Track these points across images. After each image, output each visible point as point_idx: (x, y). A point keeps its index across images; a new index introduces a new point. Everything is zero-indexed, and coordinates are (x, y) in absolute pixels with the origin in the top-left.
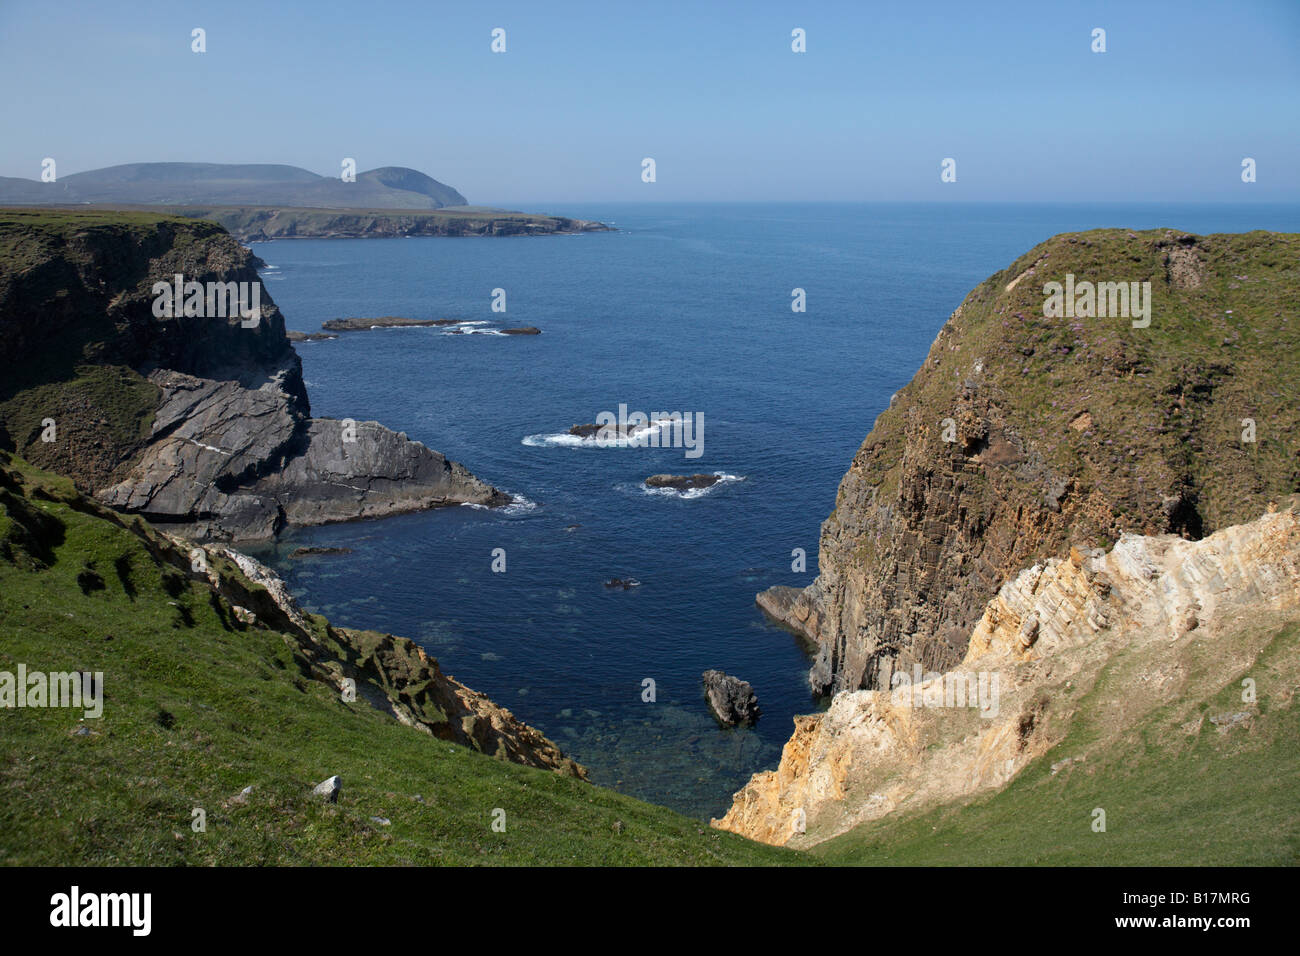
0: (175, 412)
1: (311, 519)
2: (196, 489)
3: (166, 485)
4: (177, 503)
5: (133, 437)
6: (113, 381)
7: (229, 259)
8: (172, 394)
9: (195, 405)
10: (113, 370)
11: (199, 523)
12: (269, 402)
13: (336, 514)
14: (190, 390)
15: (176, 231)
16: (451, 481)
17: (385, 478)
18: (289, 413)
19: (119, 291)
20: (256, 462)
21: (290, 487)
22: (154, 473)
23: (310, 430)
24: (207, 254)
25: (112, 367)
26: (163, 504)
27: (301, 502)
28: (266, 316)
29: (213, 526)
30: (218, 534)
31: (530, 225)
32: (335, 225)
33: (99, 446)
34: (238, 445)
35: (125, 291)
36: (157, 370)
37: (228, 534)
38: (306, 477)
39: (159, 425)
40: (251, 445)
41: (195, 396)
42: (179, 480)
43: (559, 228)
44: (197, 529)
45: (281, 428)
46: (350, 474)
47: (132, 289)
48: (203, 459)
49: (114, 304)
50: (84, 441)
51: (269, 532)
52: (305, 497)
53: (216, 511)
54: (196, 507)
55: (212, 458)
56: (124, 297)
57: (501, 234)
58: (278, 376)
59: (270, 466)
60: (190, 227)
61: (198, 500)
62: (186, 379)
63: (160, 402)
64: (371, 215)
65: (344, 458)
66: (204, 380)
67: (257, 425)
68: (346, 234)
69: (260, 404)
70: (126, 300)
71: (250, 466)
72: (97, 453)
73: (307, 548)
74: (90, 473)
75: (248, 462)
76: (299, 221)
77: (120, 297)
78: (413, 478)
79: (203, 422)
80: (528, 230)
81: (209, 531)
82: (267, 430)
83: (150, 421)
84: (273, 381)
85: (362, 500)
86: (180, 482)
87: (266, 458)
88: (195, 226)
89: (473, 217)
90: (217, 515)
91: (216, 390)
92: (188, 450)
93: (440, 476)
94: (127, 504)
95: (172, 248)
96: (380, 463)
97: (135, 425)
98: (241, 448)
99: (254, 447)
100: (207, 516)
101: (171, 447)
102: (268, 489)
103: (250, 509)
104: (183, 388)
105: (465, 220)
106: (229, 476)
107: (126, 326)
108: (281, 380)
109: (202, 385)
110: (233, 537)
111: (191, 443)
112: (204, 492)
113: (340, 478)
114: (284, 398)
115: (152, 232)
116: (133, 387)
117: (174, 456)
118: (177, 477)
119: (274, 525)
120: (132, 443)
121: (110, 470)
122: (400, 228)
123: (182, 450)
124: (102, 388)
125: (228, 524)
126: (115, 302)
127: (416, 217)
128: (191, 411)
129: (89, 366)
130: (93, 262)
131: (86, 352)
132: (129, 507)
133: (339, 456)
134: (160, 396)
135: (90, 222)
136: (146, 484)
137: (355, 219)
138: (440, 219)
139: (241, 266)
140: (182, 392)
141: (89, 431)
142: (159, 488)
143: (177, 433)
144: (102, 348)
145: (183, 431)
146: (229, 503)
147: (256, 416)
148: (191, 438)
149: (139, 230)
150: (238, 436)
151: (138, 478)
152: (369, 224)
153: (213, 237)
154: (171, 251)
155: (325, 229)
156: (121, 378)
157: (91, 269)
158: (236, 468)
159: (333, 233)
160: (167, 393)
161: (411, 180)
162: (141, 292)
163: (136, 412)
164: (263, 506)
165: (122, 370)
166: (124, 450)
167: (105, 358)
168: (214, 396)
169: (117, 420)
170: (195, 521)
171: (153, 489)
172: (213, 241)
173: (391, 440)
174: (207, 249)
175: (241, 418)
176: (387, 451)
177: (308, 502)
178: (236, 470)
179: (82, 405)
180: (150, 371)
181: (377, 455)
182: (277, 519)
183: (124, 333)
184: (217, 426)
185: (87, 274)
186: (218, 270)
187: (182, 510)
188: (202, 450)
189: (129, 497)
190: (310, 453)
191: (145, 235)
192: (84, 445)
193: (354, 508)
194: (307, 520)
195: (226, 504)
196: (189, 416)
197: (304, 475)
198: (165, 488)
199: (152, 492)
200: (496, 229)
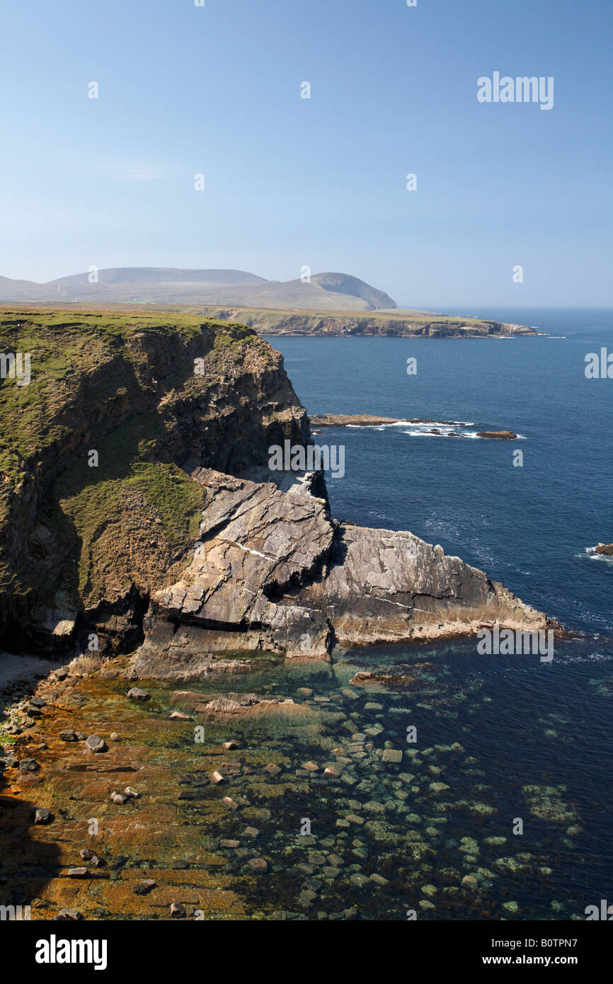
0: (219, 513)
1: (361, 637)
2: (246, 596)
3: (216, 589)
4: (229, 611)
5: (184, 537)
6: (164, 479)
7: (263, 360)
8: (215, 494)
9: (237, 506)
10: (163, 467)
11: (250, 633)
12: (307, 507)
13: (387, 633)
14: (231, 490)
15: (216, 332)
16: (497, 603)
17: (429, 595)
18: (327, 519)
19: (169, 391)
20: (300, 570)
21: (334, 599)
22: (205, 576)
23: (344, 537)
24: (244, 356)
25: (162, 465)
26: (215, 611)
27: (347, 616)
28: (296, 418)
29: (263, 638)
30: (271, 647)
31: (464, 328)
32: (286, 324)
33: (155, 545)
34: (281, 552)
35: (173, 390)
36: (199, 468)
37: (281, 648)
38: (348, 589)
39: (207, 525)
40: (294, 551)
41: (237, 497)
42: (228, 586)
43: (491, 331)
44: (248, 640)
45: (321, 535)
46: (392, 590)
47: (180, 388)
48: (249, 563)
49: (164, 403)
50: (142, 540)
51: (322, 650)
52: (350, 611)
53: (267, 621)
54: (247, 616)
55: (257, 563)
56: (173, 397)
57: (437, 335)
58: (306, 478)
59: (312, 575)
60: (228, 329)
61: (249, 608)
62: (227, 479)
63: (205, 503)
64: (320, 316)
65: (384, 571)
66: (244, 481)
67: (297, 530)
68: (295, 332)
69: (298, 509)
70: (175, 399)
71: (294, 573)
72: (153, 553)
73: (368, 674)
74: (147, 573)
75: (293, 570)
76: (255, 320)
77: (169, 396)
78: (457, 598)
79: (246, 524)
80: (462, 332)
81: (260, 642)
82: (307, 537)
83: (197, 522)
84: (301, 483)
85: (409, 619)
86: (229, 587)
87: (310, 566)
88: (232, 328)
89: (411, 319)
90: (268, 626)
91: (256, 492)
92: (234, 554)
93: (485, 597)
94: (182, 608)
95: (213, 349)
96: (421, 579)
97: (185, 525)
98: (285, 555)
99: (296, 554)
100: (258, 626)
101: (218, 549)
102: (313, 600)
103: (301, 621)
104: (224, 488)
105: (404, 322)
106: (275, 583)
107: (174, 424)
108: (309, 483)
109: (242, 487)
110: (285, 651)
111: (237, 546)
112: (253, 600)
113: (383, 593)
114: (320, 503)
115: (196, 333)
116: (181, 486)
117: (221, 559)
118: (226, 582)
119: (326, 641)
120: (182, 544)
121: (164, 572)
122: (345, 328)
123: (228, 553)
124: (155, 486)
125: (280, 636)
126: (165, 401)
127: (358, 319)
128: (234, 512)
129: (143, 464)
130: (147, 361)
131: (140, 449)
132: (184, 611)
133: (378, 567)
134: (205, 495)
135: (145, 323)
136: (198, 587)
137: (304, 319)
138: (380, 321)
139: (274, 368)
140: (224, 492)
141: (146, 530)
142: (210, 592)
143: (222, 535)
144: (154, 445)
145: (229, 533)
146: (279, 614)
147: (295, 522)
148: (236, 541)
149: (185, 331)
150: (280, 541)
151: (190, 580)
152: (316, 323)
153: (248, 339)
154: (212, 352)
155: (277, 327)
156: (171, 477)
157: (145, 369)
158: (282, 575)
159: (283, 331)
160: (210, 492)
161: (347, 285)
162: (187, 391)
163: (184, 512)
164: (313, 620)
165: (171, 468)
166: (176, 550)
167: (156, 455)
168: (254, 497)
169: (169, 519)
170: (246, 631)
171: (205, 593)
172: (248, 342)
173: (428, 554)
174: (244, 351)
175: (281, 522)
176: (426, 565)
177: (355, 618)
178: (282, 578)
179: (139, 503)
180: (194, 469)
181: (416, 569)
182: (328, 634)
183: (171, 432)
184: (259, 529)
185: (142, 373)
186: (254, 371)
187: (234, 618)
188: (247, 553)
189: (183, 600)
190: (348, 563)
191: (190, 336)
192: (141, 544)
193: (402, 628)
194: (357, 637)
195: (276, 614)
196: (233, 518)
197: (346, 588)
198: (216, 593)
199: (204, 596)
200: (432, 331)
